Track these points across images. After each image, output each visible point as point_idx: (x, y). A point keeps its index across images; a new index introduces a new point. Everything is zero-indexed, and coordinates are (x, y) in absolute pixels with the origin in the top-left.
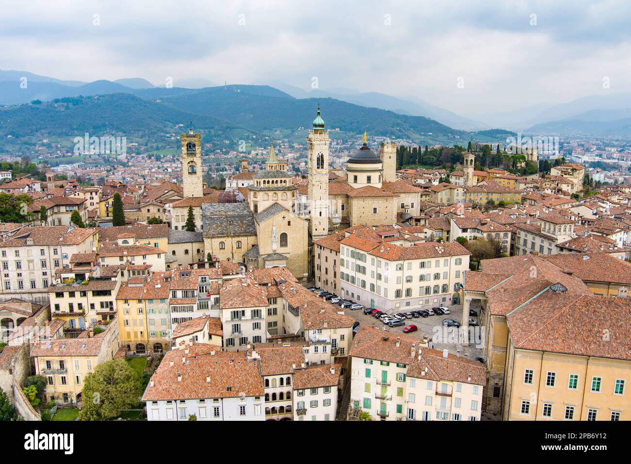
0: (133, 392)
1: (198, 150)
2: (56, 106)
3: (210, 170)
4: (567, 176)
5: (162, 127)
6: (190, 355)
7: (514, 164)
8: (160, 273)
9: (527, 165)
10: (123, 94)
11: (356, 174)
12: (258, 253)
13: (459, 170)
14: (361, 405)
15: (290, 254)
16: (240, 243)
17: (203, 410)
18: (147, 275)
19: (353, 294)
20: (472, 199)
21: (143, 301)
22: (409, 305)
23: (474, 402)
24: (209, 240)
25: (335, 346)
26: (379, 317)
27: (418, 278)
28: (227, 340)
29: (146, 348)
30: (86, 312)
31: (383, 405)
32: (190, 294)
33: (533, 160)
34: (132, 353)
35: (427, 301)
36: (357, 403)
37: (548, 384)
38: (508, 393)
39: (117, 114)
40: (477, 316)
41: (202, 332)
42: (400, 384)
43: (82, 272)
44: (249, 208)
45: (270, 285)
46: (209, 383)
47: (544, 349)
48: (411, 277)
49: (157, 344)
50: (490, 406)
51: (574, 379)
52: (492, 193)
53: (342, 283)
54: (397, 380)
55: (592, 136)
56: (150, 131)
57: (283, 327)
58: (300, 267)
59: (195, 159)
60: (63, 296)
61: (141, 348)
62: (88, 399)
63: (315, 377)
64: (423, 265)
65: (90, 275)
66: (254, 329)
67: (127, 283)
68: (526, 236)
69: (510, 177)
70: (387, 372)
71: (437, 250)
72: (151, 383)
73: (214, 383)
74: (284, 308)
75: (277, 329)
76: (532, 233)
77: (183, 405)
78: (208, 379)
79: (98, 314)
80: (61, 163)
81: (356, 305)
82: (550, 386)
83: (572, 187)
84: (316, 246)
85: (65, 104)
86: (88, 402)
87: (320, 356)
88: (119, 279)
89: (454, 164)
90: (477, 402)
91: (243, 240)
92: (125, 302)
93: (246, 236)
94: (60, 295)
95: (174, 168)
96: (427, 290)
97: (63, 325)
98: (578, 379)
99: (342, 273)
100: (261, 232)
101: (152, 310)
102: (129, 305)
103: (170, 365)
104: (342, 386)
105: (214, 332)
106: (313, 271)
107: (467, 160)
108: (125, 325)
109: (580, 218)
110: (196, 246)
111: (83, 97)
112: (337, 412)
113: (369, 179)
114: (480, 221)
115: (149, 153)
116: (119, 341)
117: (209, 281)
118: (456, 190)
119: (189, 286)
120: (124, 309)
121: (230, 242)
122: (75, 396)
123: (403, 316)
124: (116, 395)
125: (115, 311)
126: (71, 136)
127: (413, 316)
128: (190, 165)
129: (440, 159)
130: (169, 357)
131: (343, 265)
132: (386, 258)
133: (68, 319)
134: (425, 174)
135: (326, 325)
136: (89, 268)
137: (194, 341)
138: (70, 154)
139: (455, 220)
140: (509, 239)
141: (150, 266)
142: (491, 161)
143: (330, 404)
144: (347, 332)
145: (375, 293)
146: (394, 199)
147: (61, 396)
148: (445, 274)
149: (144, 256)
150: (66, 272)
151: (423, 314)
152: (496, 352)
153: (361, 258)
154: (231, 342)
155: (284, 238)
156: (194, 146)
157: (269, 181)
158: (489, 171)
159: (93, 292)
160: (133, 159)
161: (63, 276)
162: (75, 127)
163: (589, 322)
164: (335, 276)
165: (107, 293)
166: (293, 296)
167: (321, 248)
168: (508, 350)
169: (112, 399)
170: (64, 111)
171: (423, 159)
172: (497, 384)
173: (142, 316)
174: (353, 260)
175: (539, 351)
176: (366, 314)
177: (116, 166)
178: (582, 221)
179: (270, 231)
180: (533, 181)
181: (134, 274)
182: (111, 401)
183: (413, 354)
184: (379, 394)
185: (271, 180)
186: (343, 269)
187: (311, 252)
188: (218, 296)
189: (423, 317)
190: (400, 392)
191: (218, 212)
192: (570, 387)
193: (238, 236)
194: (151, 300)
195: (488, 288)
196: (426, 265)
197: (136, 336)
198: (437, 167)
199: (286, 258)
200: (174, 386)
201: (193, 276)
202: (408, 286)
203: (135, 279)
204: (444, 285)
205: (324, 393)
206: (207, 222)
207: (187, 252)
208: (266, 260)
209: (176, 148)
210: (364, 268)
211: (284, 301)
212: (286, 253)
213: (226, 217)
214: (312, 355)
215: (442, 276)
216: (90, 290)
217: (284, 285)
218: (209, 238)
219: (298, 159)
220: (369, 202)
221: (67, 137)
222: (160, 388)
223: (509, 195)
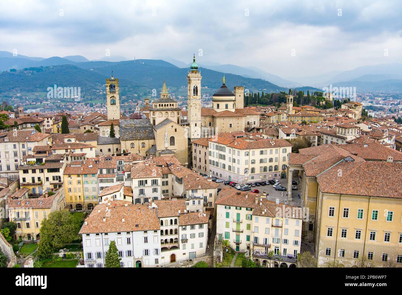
0: (74, 230)
1: (117, 89)
2: (25, 72)
3: (125, 112)
4: (352, 109)
5: (94, 86)
6: (111, 206)
7: (318, 103)
8: (92, 159)
9: (326, 103)
10: (69, 65)
11: (218, 103)
12: (156, 149)
13: (283, 107)
14: (224, 236)
15: (177, 150)
16: (144, 144)
17: (119, 240)
18: (83, 160)
19: (217, 173)
20: (292, 120)
21: (80, 175)
22: (253, 179)
23: (297, 231)
24: (124, 142)
25: (206, 201)
26: (234, 186)
27: (259, 161)
28: (136, 199)
29: (82, 207)
30: (43, 183)
31: (238, 236)
32: (111, 171)
33: (330, 100)
34: (73, 210)
35: (265, 176)
36: (221, 235)
37: (344, 216)
38: (318, 225)
39: (65, 77)
40: (297, 185)
41: (119, 192)
42: (249, 222)
43: (41, 158)
44: (150, 123)
45: (163, 166)
46: (123, 222)
47: (341, 193)
48: (254, 160)
49: (90, 204)
50: (307, 237)
51: (360, 212)
52: (305, 117)
53: (211, 167)
54: (246, 219)
55: (366, 91)
56: (86, 88)
57: (172, 193)
58: (183, 158)
59: (115, 95)
60: (28, 173)
61: (79, 207)
62: (44, 235)
63: (193, 218)
64: (262, 153)
65: (46, 159)
66: (153, 192)
67: (70, 165)
68: (327, 137)
69: (316, 110)
70: (240, 214)
71: (271, 143)
72: (86, 223)
73: (127, 222)
74: (173, 181)
75: (168, 195)
76: (331, 135)
77: (106, 237)
78: (123, 220)
79: (51, 184)
80: (29, 108)
81: (219, 179)
82: (345, 218)
83: (355, 116)
84: (193, 144)
85: (32, 72)
86: (44, 237)
87: (196, 207)
88: (65, 161)
89: (280, 103)
90: (299, 231)
91: (146, 142)
92: (69, 177)
93: (148, 139)
94: (26, 171)
95: (102, 111)
96: (265, 169)
97: (28, 191)
98: (363, 212)
99: (210, 160)
100: (158, 136)
101: (87, 181)
102: (71, 178)
103: (98, 212)
104: (211, 227)
105: (127, 194)
106: (191, 162)
107: (288, 99)
108: (69, 191)
109: (361, 131)
110: (116, 146)
111: (43, 67)
112: (208, 243)
113: (227, 106)
114: (298, 130)
115: (85, 102)
116: (65, 202)
117: (124, 163)
118: (282, 115)
119: (111, 166)
120: (68, 181)
121: (137, 143)
122: (35, 236)
123: (250, 185)
124: (63, 232)
125: (62, 182)
126: (35, 91)
127: (256, 185)
128: (111, 99)
129: (271, 101)
130: (97, 208)
131: (210, 155)
132: (238, 148)
133: (31, 188)
134: (262, 109)
135: (200, 187)
136: (45, 155)
137: (114, 198)
138: (34, 103)
139: (282, 129)
140: (316, 140)
141: (86, 154)
142: (303, 101)
143: (203, 236)
144: (213, 191)
145: (232, 171)
146: (243, 118)
147: (26, 236)
148: (276, 159)
149: (81, 149)
150: (30, 158)
151: (263, 184)
152: (310, 201)
153: (222, 149)
154: (138, 201)
155: (172, 139)
156: (114, 87)
157: (162, 105)
158: (302, 107)
159: (48, 169)
160: (75, 106)
161: (28, 160)
162: (38, 86)
163: (369, 177)
164: (206, 163)
165: (57, 170)
166: (178, 172)
167: (196, 146)
168: (318, 199)
169: (60, 235)
170: (30, 76)
171: (261, 100)
172: (311, 222)
173: (80, 186)
174: (217, 151)
175: (338, 194)
176: (225, 184)
177: (64, 110)
178: (362, 132)
179: (164, 135)
180: (330, 112)
181: (75, 159)
182: (60, 236)
183: (257, 202)
184: (235, 229)
185: (164, 104)
186: (211, 158)
187: (190, 149)
188: (129, 173)
189: (263, 186)
190: (249, 227)
191: (130, 125)
192: (358, 218)
193: (143, 139)
194: (86, 175)
195: (304, 162)
196: (264, 152)
197: (76, 199)
198: (270, 105)
199: (174, 153)
200: (100, 224)
201: (113, 160)
202: (253, 166)
203: (76, 162)
204: (276, 166)
205: (199, 228)
206: (123, 131)
207: (109, 150)
208: (161, 154)
209: (103, 99)
210: (224, 156)
211: (173, 176)
212: (174, 150)
213: (135, 128)
214: (191, 206)
215: (274, 160)
216: (46, 169)
217: (173, 166)
218: (124, 140)
219: (181, 105)
220: (227, 120)
221: (33, 92)
222: (92, 226)
223: (316, 118)
